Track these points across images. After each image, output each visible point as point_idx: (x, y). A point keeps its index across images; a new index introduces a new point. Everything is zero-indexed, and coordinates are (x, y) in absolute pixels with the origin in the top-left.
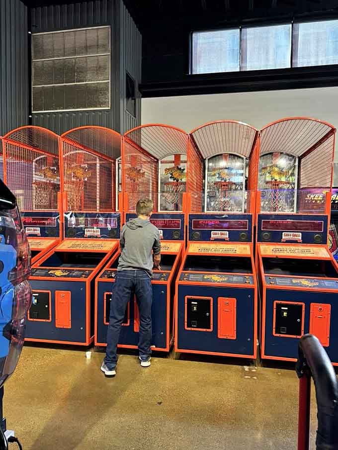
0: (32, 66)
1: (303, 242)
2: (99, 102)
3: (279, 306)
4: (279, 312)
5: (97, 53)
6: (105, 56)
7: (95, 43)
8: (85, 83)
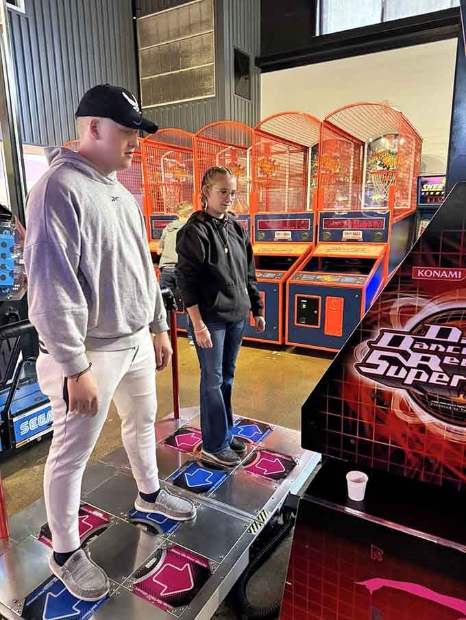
0: (140, 56)
1: (364, 241)
2: (205, 89)
3: (300, 298)
4: (300, 304)
5: (201, 30)
6: (208, 34)
7: (198, 19)
8: (189, 69)
